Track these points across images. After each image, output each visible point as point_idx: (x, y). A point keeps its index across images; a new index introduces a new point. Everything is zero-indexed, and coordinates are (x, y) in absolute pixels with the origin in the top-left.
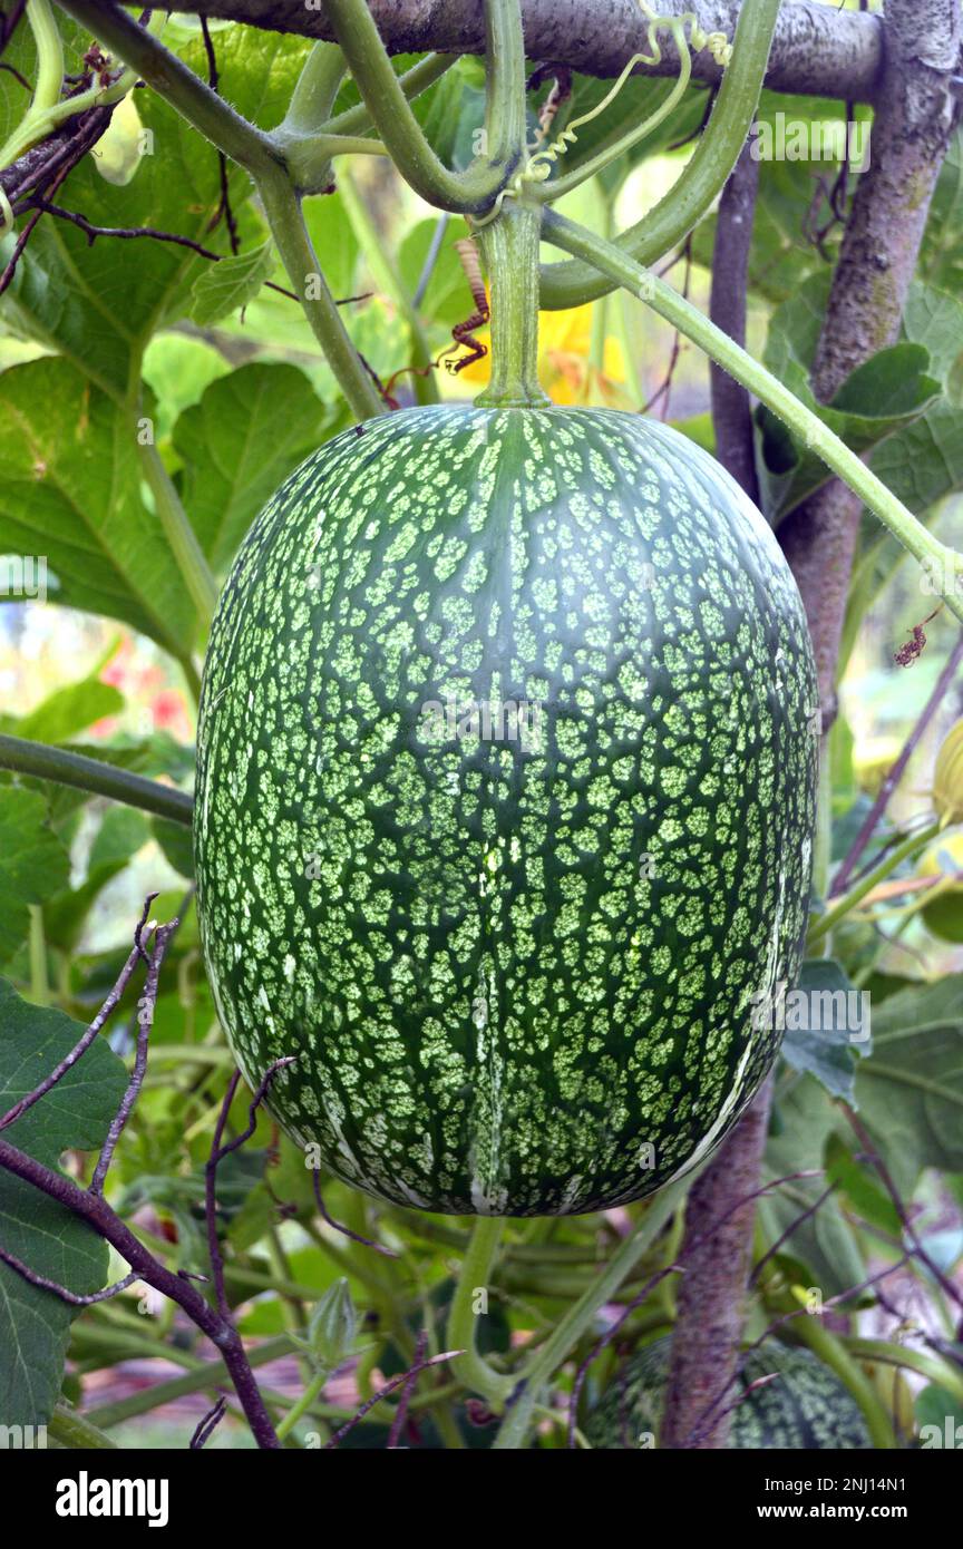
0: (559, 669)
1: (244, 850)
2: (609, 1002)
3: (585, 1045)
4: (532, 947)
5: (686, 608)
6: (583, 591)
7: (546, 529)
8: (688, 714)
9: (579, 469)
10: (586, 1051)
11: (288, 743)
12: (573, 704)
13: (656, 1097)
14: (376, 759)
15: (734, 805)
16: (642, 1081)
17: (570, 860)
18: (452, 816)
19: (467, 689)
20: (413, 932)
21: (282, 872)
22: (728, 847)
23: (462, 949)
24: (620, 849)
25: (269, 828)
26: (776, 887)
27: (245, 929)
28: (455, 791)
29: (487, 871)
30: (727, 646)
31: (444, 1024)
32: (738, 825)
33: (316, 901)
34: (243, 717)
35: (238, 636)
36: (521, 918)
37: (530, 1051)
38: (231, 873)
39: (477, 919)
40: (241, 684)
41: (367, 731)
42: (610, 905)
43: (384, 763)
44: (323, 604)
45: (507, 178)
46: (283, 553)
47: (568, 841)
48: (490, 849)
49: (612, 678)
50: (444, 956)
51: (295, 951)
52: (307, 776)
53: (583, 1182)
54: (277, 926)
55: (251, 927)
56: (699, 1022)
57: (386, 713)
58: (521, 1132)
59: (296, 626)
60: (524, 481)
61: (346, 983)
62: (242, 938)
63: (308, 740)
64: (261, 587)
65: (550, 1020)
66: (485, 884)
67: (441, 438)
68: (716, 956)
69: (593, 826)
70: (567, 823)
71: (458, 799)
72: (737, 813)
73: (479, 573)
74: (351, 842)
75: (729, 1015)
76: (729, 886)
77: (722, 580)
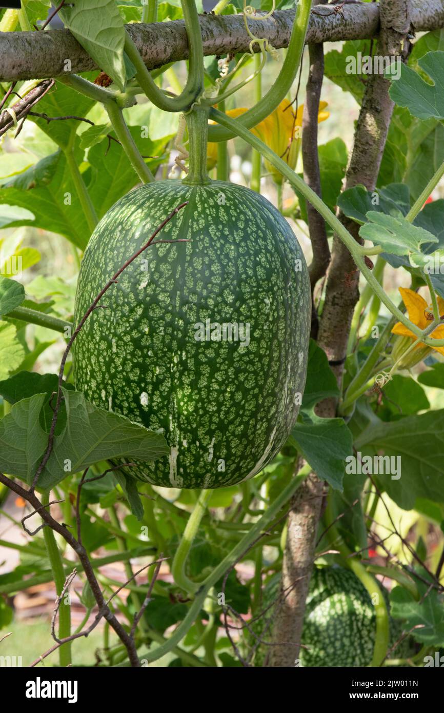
0: (201, 291)
1: (88, 350)
2: (219, 411)
3: (210, 426)
4: (190, 391)
5: (250, 268)
6: (212, 262)
7: (200, 238)
8: (249, 308)
9: (214, 215)
10: (210, 429)
11: (104, 312)
12: (206, 303)
13: (237, 446)
14: (135, 321)
15: (267, 340)
16: (232, 440)
17: (204, 360)
18: (161, 342)
19: (168, 297)
20: (147, 384)
21: (101, 359)
22: (265, 356)
23: (164, 390)
24: (223, 356)
25: (97, 343)
26: (286, 370)
27: (88, 379)
28: (162, 333)
29: (174, 363)
30: (266, 282)
31: (158, 417)
32: (269, 348)
33: (113, 371)
34: (89, 301)
35: (89, 270)
36: (186, 380)
37: (189, 428)
38: (84, 358)
39: (170, 380)
40: (89, 288)
41: (132, 310)
42: (219, 376)
43: (138, 323)
44: (119, 262)
45: (195, 98)
46: (106, 240)
47: (203, 353)
48: (175, 355)
49: (221, 294)
50: (158, 393)
51: (105, 389)
52: (111, 325)
53: (211, 476)
54: (99, 379)
55: (90, 378)
56: (254, 419)
57: (139, 304)
58: (187, 457)
59: (109, 269)
60: (194, 220)
61: (123, 401)
62: (87, 382)
63: (111, 312)
64: (98, 252)
65: (196, 417)
66: (173, 367)
67: (165, 200)
68: (260, 395)
69: (213, 348)
70: (203, 346)
71: (163, 336)
72: (269, 343)
73: (174, 254)
74: (125, 350)
75: (266, 417)
76: (265, 370)
77: (266, 257)
